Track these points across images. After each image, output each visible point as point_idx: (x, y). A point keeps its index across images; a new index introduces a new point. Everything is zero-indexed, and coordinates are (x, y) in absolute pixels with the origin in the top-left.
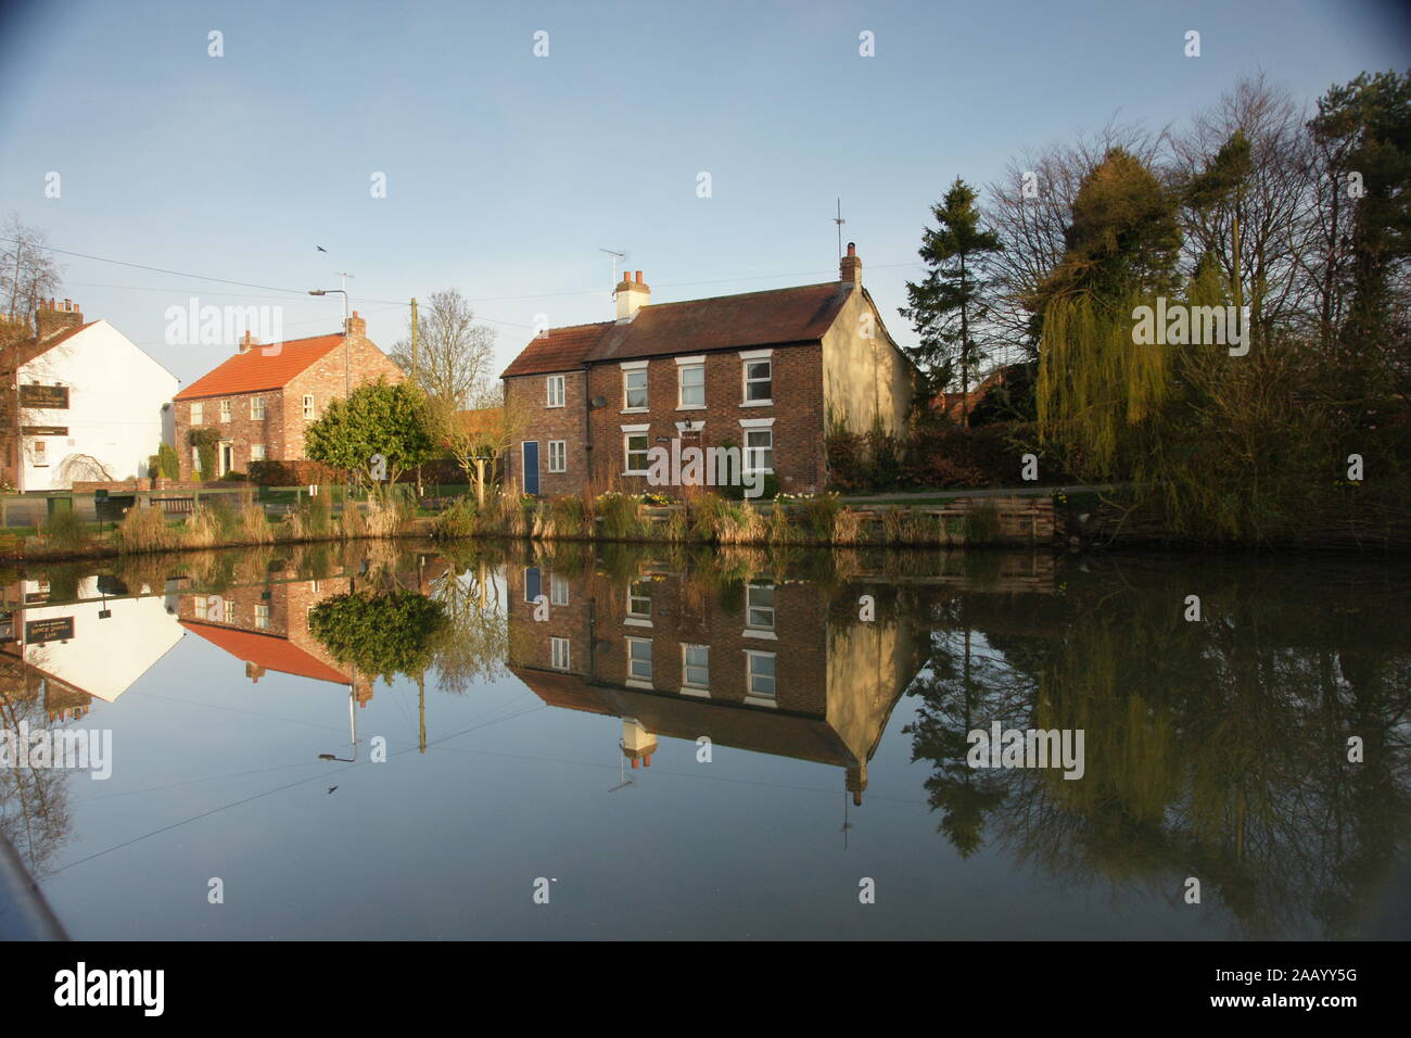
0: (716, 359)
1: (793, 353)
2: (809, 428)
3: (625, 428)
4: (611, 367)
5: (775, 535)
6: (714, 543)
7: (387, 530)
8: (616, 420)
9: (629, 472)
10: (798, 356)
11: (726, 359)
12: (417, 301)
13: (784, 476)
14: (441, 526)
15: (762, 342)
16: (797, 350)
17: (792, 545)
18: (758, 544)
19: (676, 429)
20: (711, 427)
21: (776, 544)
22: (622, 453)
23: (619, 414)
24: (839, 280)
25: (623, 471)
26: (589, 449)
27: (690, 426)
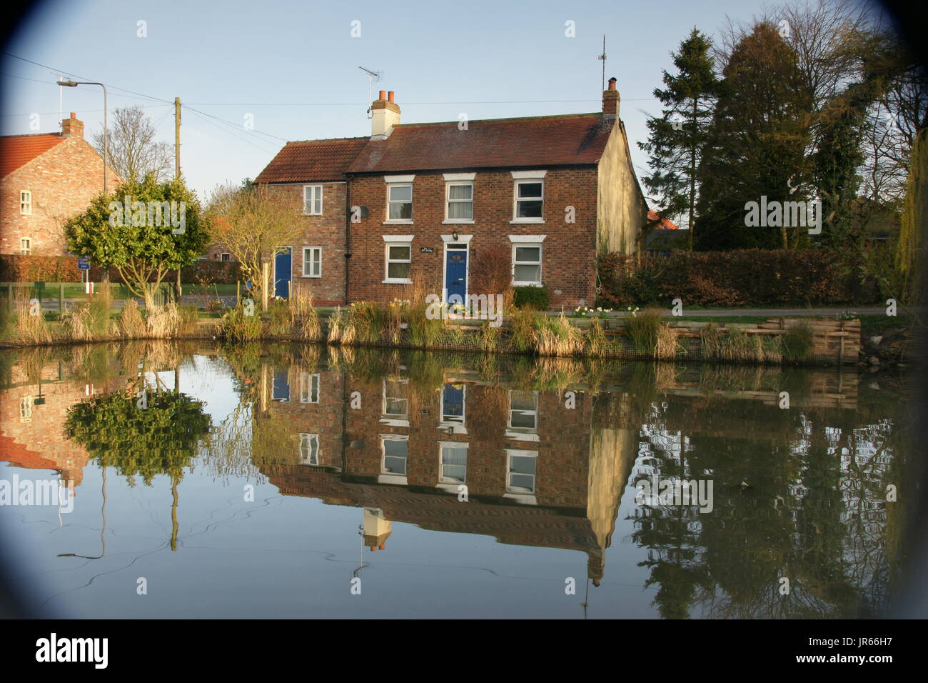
0: (485, 177)
1: (568, 175)
2: (581, 246)
3: (386, 238)
4: (375, 179)
5: (594, 348)
6: (532, 355)
7: (168, 332)
8: (378, 230)
9: (388, 280)
10: (573, 178)
11: (497, 178)
12: (182, 101)
13: (552, 290)
14: (227, 328)
15: (534, 164)
16: (571, 173)
17: (609, 358)
18: (577, 356)
19: (442, 241)
20: (478, 241)
21: (595, 357)
22: (382, 261)
23: (382, 225)
24: (601, 111)
25: (383, 278)
26: (348, 256)
27: (456, 239)
